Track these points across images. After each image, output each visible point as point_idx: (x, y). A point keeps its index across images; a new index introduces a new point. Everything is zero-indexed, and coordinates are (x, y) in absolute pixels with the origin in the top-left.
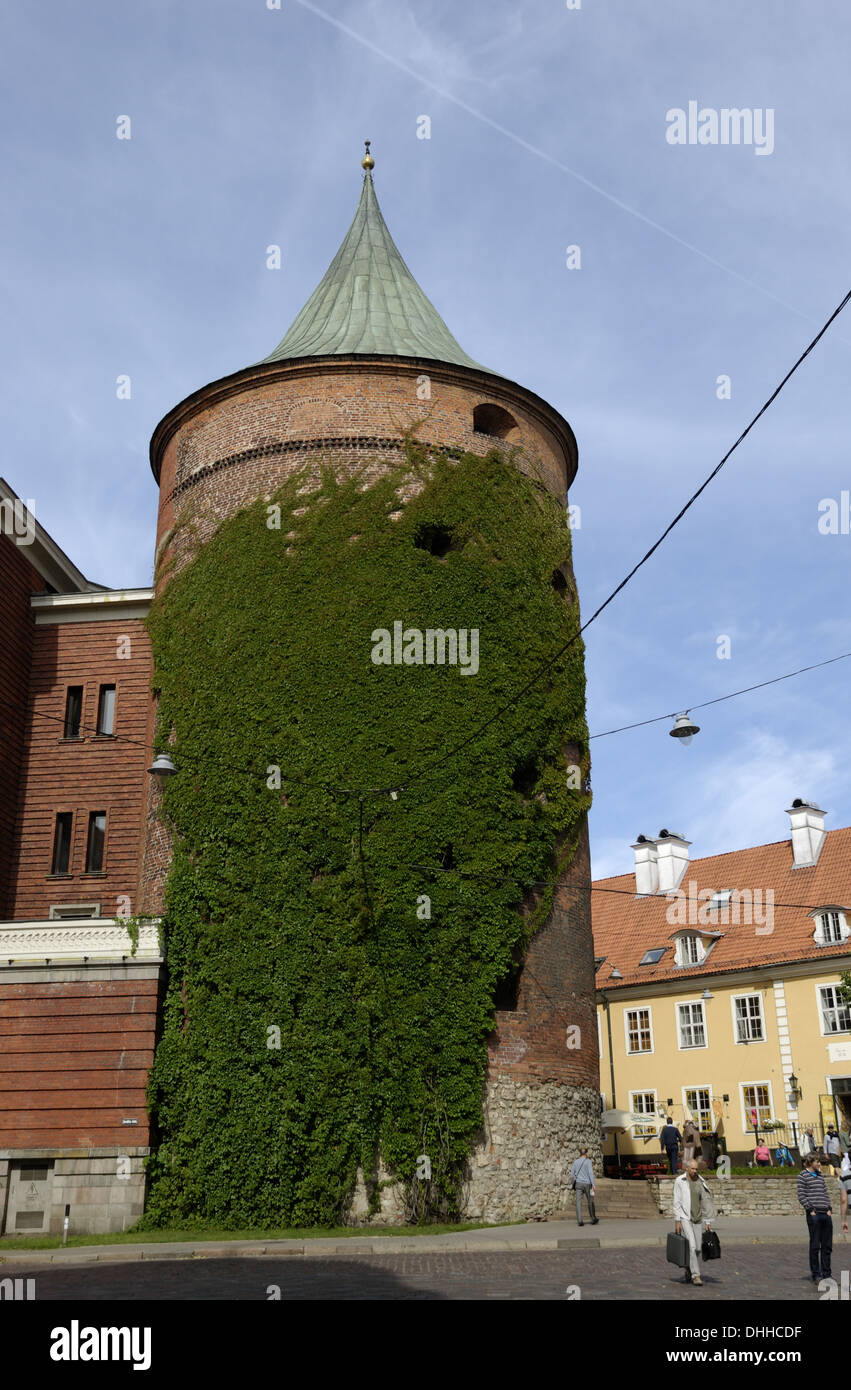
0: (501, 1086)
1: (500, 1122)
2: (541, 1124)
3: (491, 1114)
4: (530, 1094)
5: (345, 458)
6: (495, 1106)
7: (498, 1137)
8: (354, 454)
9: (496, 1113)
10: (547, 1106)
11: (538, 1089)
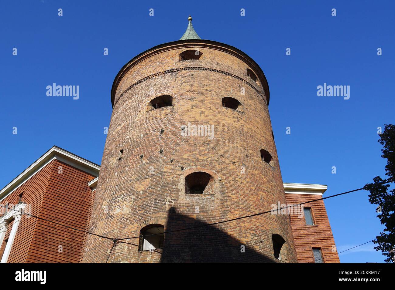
5: (133, 90)
8: (135, 88)
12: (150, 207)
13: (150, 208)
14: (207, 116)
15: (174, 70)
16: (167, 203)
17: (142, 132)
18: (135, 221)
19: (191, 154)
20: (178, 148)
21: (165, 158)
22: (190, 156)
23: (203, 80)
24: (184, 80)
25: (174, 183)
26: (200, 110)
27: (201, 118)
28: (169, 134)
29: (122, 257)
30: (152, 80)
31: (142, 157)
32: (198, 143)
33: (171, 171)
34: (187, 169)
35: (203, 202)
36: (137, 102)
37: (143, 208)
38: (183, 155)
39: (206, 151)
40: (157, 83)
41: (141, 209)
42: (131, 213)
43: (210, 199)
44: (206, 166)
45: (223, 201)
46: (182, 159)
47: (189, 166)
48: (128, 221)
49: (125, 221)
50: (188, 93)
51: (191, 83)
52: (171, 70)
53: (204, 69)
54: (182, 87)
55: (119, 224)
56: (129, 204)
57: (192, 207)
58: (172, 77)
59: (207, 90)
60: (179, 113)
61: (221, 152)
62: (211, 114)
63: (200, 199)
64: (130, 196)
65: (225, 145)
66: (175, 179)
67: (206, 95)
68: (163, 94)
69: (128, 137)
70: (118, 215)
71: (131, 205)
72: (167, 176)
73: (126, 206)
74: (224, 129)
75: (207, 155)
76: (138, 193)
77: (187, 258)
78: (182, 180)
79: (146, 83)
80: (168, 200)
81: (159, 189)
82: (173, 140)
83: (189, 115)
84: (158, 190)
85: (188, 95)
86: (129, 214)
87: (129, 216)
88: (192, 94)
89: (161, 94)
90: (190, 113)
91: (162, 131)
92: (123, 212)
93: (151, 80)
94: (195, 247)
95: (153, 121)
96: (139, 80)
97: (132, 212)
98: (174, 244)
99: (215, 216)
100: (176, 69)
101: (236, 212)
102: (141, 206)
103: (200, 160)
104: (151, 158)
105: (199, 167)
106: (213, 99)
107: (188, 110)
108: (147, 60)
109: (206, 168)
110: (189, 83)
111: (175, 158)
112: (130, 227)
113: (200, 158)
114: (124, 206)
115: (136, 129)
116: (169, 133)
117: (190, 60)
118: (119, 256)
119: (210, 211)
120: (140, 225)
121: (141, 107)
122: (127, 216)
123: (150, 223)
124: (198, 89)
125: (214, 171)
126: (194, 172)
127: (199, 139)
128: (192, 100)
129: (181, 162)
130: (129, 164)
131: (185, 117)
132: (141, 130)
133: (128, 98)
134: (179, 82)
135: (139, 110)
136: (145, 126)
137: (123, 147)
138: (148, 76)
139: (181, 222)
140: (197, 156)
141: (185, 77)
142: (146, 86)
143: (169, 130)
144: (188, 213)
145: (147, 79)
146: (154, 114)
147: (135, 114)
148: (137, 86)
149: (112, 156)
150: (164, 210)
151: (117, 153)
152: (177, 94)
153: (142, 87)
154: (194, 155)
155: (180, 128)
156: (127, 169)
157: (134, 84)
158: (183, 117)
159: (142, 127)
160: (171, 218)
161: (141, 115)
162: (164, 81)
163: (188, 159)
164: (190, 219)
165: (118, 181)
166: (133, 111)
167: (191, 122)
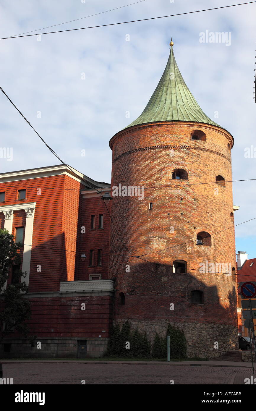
0: (196, 324)
1: (195, 334)
2: (209, 335)
3: (192, 332)
4: (205, 326)
5: (153, 152)
6: (194, 330)
7: (195, 338)
8: (155, 151)
9: (194, 332)
10: (211, 330)
11: (207, 325)
13: (178, 250)
14: (208, 192)
16: (187, 249)
18: (169, 256)
19: (200, 219)
20: (192, 213)
21: (185, 219)
22: (199, 220)
23: (206, 160)
24: (195, 158)
25: (190, 237)
26: (204, 186)
27: (204, 193)
28: (186, 202)
29: (163, 275)
30: (171, 151)
31: (169, 214)
32: (203, 212)
33: (188, 229)
34: (197, 229)
35: (206, 251)
36: (160, 167)
37: (173, 249)
38: (195, 219)
39: (207, 218)
40: (175, 156)
42: (166, 250)
43: (209, 248)
44: (208, 228)
45: (215, 250)
46: (195, 221)
47: (199, 227)
48: (164, 255)
49: (162, 254)
50: (197, 171)
51: (199, 162)
53: (206, 150)
54: (193, 165)
55: (158, 255)
56: (163, 244)
57: (200, 253)
58: (186, 154)
59: (208, 170)
60: (192, 187)
61: (214, 218)
62: (210, 190)
63: (204, 249)
64: (164, 239)
65: (216, 213)
66: (191, 234)
67: (208, 175)
69: (155, 194)
70: (156, 248)
71: (165, 245)
72: (186, 231)
74: (216, 202)
75: (208, 221)
76: (169, 239)
77: (199, 280)
78: (195, 235)
79: (166, 152)
81: (182, 239)
82: (189, 207)
83: (198, 190)
85: (197, 173)
86: (164, 250)
87: (164, 252)
88: (200, 172)
89: (179, 167)
90: (198, 188)
91: (182, 199)
92: (159, 248)
95: (175, 189)
96: (159, 145)
101: (220, 257)
102: (172, 247)
103: (205, 224)
104: (175, 216)
105: (204, 228)
106: (211, 178)
107: (197, 186)
109: (207, 229)
110: (197, 162)
111: (191, 220)
112: (166, 258)
113: (205, 222)
114: (160, 245)
115: (162, 191)
117: (198, 140)
118: (161, 273)
119: (209, 256)
120: (173, 259)
121: (164, 173)
123: (179, 259)
124: (203, 168)
125: (211, 231)
126: (201, 231)
127: (204, 209)
128: (199, 177)
129: (194, 224)
130: (160, 216)
131: (196, 191)
132: (166, 194)
133: (149, 157)
134: (191, 160)
135: (163, 175)
136: (169, 191)
137: (152, 201)
138: (167, 146)
139: (196, 261)
140: (203, 221)
141: (195, 156)
142: (166, 154)
143: (186, 199)
144: (199, 256)
145: (166, 148)
146: (175, 183)
147: (159, 177)
148: (157, 150)
149: (141, 203)
150: (186, 253)
151: (147, 203)
152: (190, 170)
153: (162, 154)
154: (201, 220)
155: (193, 199)
156: (158, 219)
157: (154, 147)
158: (194, 190)
159: (167, 191)
160: (190, 258)
161: (165, 181)
162: (180, 156)
163: (198, 223)
164: (200, 259)
165: (152, 226)
166: (157, 174)
167: (199, 195)
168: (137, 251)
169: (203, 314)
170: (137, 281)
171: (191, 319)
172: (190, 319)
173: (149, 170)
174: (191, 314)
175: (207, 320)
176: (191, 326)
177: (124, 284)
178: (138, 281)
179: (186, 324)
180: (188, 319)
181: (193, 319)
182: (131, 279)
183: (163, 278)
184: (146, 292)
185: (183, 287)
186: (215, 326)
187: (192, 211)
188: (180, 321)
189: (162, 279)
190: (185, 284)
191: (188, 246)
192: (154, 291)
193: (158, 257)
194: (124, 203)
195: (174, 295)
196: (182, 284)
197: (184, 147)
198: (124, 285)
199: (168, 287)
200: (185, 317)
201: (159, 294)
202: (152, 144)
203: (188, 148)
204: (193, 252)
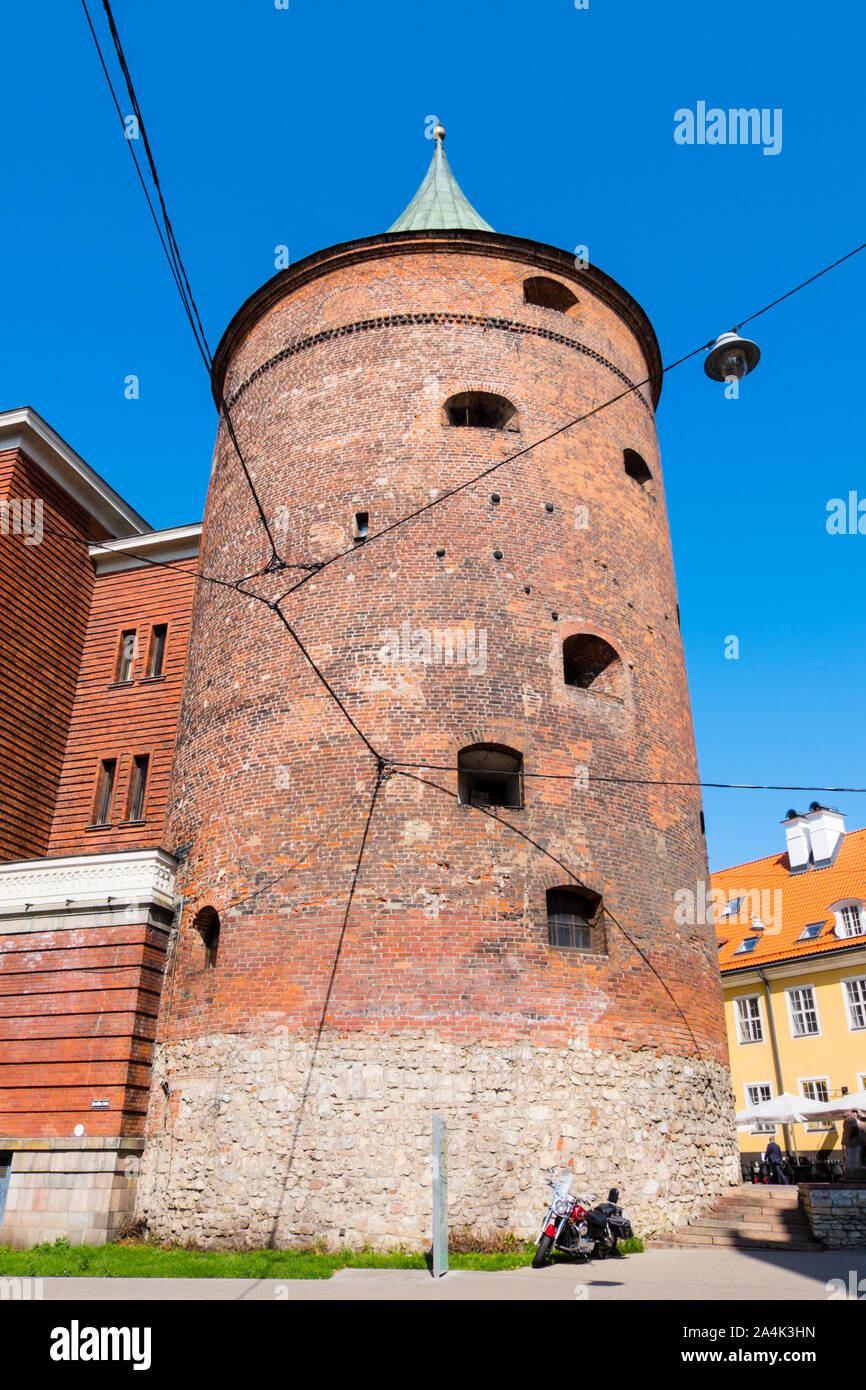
0: (573, 1054)
1: (572, 1105)
2: (635, 1109)
3: (558, 1094)
4: (616, 1066)
5: (377, 337)
6: (564, 1083)
7: (570, 1127)
8: (386, 333)
9: (566, 1093)
10: (643, 1083)
11: (628, 1059)
12: (481, 697)
13: (481, 700)
14: (599, 490)
15: (510, 324)
16: (524, 697)
17: (432, 480)
18: (441, 725)
19: (572, 583)
20: (540, 558)
21: (509, 576)
22: (569, 587)
23: (585, 382)
24: (542, 366)
25: (537, 649)
26: (584, 467)
27: (587, 490)
28: (514, 512)
29: (409, 810)
30: (449, 332)
31: (441, 554)
32: (585, 558)
33: (527, 616)
34: (564, 621)
35: (603, 714)
36: (403, 384)
37: (461, 697)
38: (553, 581)
39: (603, 586)
40: (466, 347)
41: (454, 696)
42: (424, 701)
43: (616, 708)
44: (606, 623)
45: (640, 720)
46: (553, 589)
47: (570, 613)
48: (417, 721)
49: (409, 718)
50: (553, 408)
51: (559, 382)
52: (502, 322)
53: (585, 351)
54: (538, 385)
55: (387, 721)
56: (415, 675)
57: (582, 720)
58: (508, 346)
59: (594, 416)
61: (629, 595)
62: (605, 485)
63: (597, 706)
65: (634, 577)
66: (538, 639)
68: (485, 389)
69: (382, 482)
70: (379, 696)
71: (422, 679)
72: (518, 625)
73: (405, 679)
74: (630, 536)
75: (605, 597)
77: (579, 841)
78: (556, 645)
79: (429, 335)
80: (525, 690)
81: (500, 656)
82: (525, 531)
83: (561, 475)
84: (499, 659)
85: (554, 413)
86: (418, 702)
87: (418, 708)
88: (564, 416)
89: (482, 386)
90: (560, 469)
91: (496, 500)
92: (395, 692)
93: (445, 332)
94: (594, 819)
95: (467, 459)
96: (402, 313)
97: (427, 701)
98: (549, 804)
99: (627, 753)
100: (517, 325)
101: (660, 751)
102: (452, 688)
103: (592, 606)
104: (468, 564)
105: (590, 621)
106: (608, 447)
107: (557, 459)
108: (424, 259)
109: (605, 629)
110: (554, 380)
111: (537, 584)
112: (425, 737)
113: (593, 599)
114: (399, 678)
115: (410, 467)
116: (516, 509)
117: (553, 311)
118: (400, 804)
120: (458, 738)
121: (420, 403)
122: (412, 706)
123: (486, 740)
125: (620, 641)
126: (582, 632)
127: (586, 548)
129: (550, 599)
130: (399, 562)
131: (552, 475)
132: (429, 477)
133: (359, 355)
134: (529, 369)
135: (415, 411)
136: (439, 469)
137: (368, 506)
138: (432, 315)
139: (562, 753)
140: (586, 592)
141: (544, 358)
142: (428, 342)
143: (515, 500)
144: (576, 733)
145: (428, 322)
146: (465, 440)
147: (400, 418)
148: (392, 330)
149: (318, 519)
150: (520, 715)
151: (345, 516)
152: (527, 403)
153: (414, 341)
154: (579, 587)
155: (543, 506)
156: (393, 575)
157: (379, 320)
158: (548, 474)
159: (432, 467)
160: (538, 736)
161: (424, 430)
162: (486, 349)
163: (567, 596)
164: (580, 748)
165: (364, 602)
166: (392, 409)
167: (566, 496)
168: (288, 711)
169: (605, 1001)
170: (283, 844)
171: (548, 1028)
172: (544, 1028)
173: (359, 397)
174: (548, 1001)
175: (624, 1035)
176: (548, 1063)
177: (223, 864)
178: (286, 848)
179: (526, 1053)
180: (533, 1027)
181: (559, 1028)
182: (254, 841)
183: (409, 824)
184: (327, 895)
185: (507, 870)
186: (660, 1064)
187: (538, 548)
188: (495, 1037)
189: (403, 829)
190: (515, 856)
191: (527, 687)
192: (365, 887)
193: (388, 730)
194: (248, 533)
195: (465, 906)
196: (504, 856)
197: (503, 325)
198: (222, 872)
199: (434, 867)
200: (516, 1017)
201: (389, 905)
202: (370, 312)
203: (514, 327)
204: (550, 716)
